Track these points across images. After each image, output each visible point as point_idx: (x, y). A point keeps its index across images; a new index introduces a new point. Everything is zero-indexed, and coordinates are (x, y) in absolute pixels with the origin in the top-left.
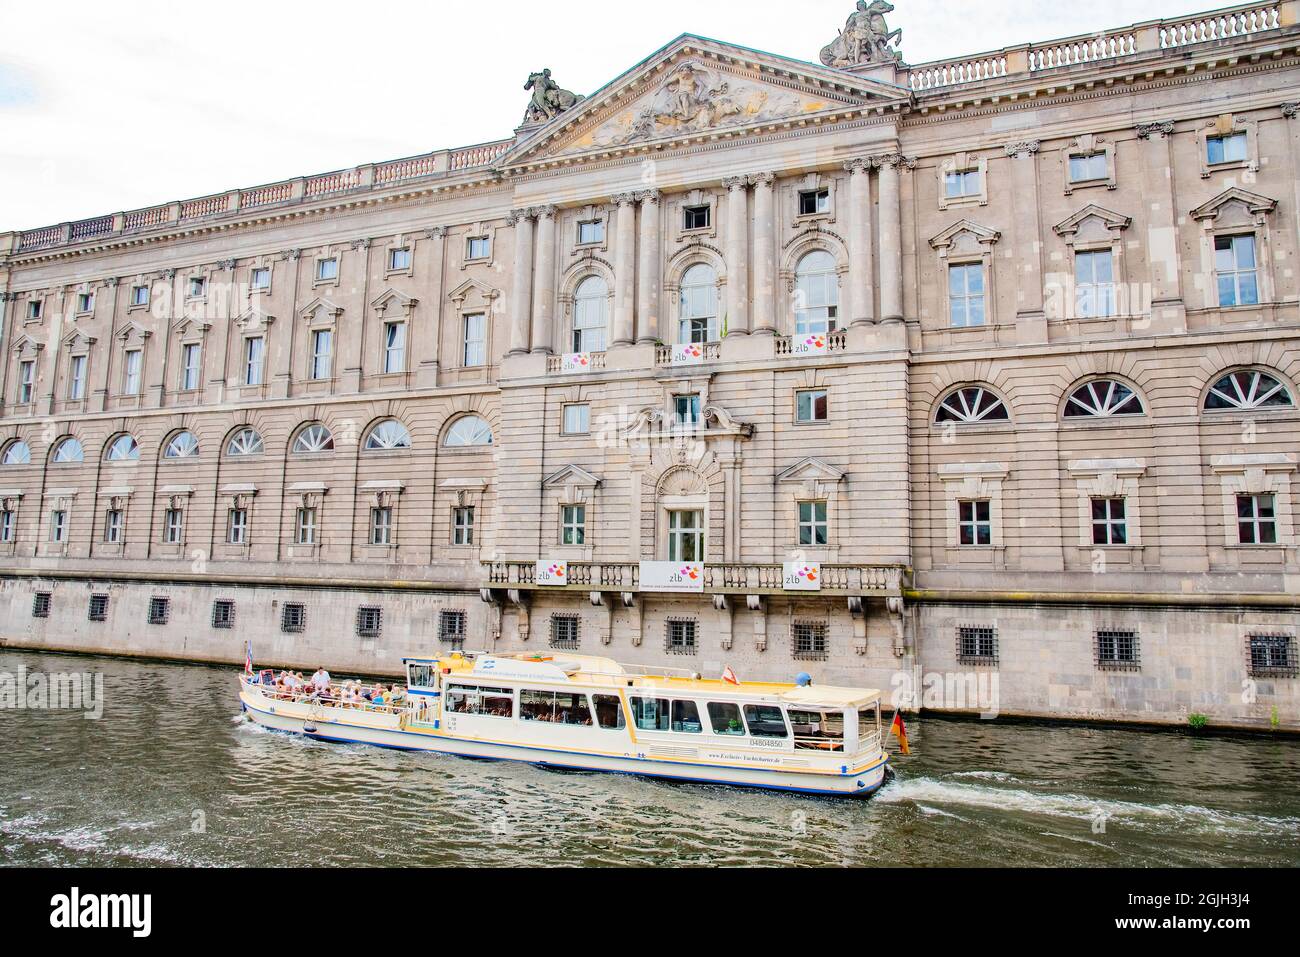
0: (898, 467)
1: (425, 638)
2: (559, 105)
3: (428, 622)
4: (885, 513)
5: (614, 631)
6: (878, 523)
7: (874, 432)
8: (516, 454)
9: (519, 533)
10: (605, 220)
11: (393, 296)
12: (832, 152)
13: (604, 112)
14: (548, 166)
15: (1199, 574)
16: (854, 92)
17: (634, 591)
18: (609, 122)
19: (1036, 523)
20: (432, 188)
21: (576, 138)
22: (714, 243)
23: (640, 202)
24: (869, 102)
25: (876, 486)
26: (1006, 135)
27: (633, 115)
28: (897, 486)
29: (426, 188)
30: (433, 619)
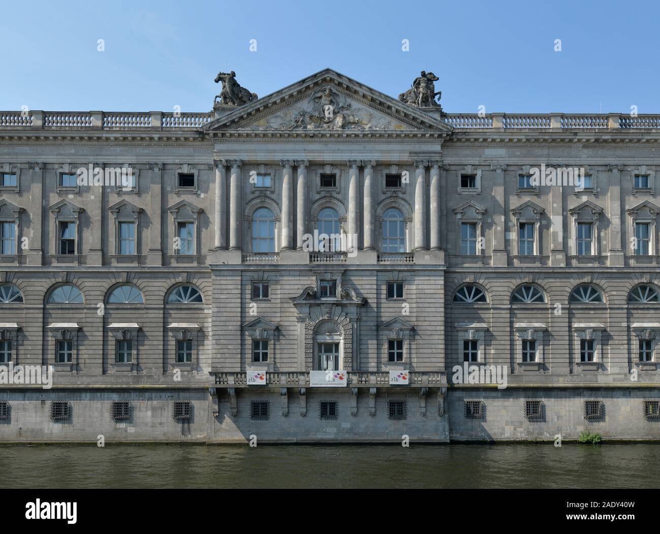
0: (439, 323)
1: (163, 418)
2: (242, 97)
3: (165, 409)
4: (433, 346)
5: (290, 409)
6: (430, 351)
7: (427, 305)
8: (222, 310)
9: (227, 355)
10: (272, 174)
11: (125, 204)
12: (408, 154)
13: (275, 107)
14: (239, 135)
15: (566, 375)
16: (422, 123)
17: (307, 387)
18: (279, 113)
19: (500, 352)
20: (154, 136)
21: (256, 120)
22: (339, 197)
23: (298, 167)
24: (429, 129)
25: (429, 333)
26: (491, 159)
27: (292, 113)
28: (439, 333)
29: (149, 135)
30: (168, 407)
